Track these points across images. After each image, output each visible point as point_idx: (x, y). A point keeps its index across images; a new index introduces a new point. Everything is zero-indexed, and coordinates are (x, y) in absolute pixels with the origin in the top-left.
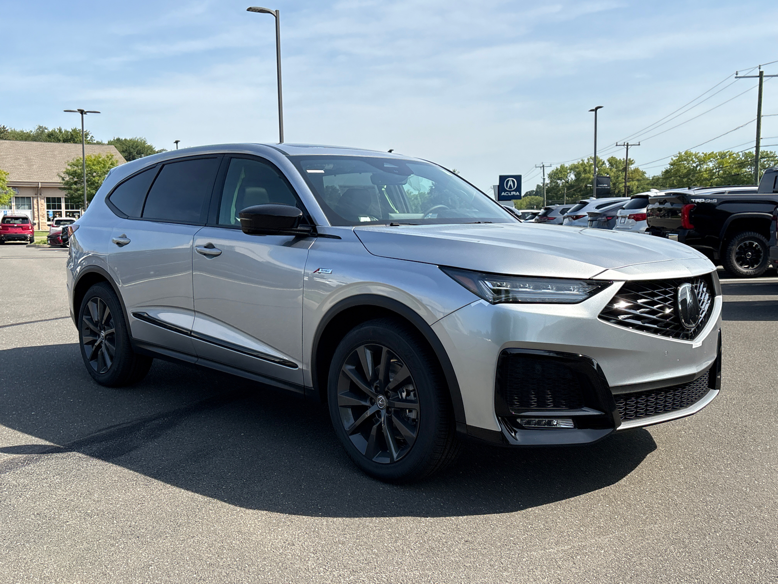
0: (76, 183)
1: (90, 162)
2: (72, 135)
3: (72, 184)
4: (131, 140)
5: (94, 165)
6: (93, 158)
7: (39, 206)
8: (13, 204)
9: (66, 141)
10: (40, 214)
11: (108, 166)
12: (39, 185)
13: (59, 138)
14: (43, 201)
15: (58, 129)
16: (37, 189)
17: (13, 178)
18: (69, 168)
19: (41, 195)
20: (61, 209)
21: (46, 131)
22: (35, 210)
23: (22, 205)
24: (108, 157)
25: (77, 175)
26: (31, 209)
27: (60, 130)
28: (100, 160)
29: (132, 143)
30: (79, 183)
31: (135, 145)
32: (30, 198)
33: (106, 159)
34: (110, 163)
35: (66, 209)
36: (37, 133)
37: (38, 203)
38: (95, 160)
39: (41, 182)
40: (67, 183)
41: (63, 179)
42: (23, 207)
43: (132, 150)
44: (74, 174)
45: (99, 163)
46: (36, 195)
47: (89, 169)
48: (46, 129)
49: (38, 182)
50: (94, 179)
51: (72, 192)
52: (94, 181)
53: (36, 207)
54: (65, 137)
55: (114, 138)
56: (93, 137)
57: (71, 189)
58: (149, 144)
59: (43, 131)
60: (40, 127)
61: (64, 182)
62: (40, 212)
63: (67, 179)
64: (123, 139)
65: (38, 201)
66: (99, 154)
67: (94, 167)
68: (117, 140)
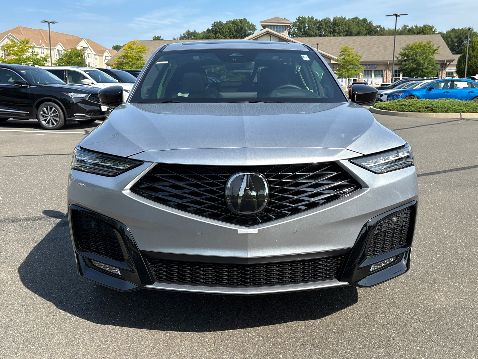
0: (405, 61)
1: (415, 47)
2: (423, 29)
3: (402, 61)
4: (462, 29)
5: (417, 48)
6: (418, 43)
7: (388, 75)
8: (373, 75)
9: (418, 33)
10: (387, 80)
11: (426, 49)
12: (388, 62)
13: (415, 32)
14: (390, 72)
15: (415, 26)
16: (387, 65)
17: (364, 59)
18: (402, 51)
19: (389, 68)
20: (400, 77)
21: (408, 28)
22: (385, 78)
23: (378, 75)
24: (427, 43)
25: (406, 55)
26: (382, 77)
27: (416, 26)
28: (422, 45)
29: (462, 31)
30: (408, 61)
31: (464, 32)
32: (383, 70)
33: (426, 44)
34: (428, 47)
35: (403, 77)
36: (403, 29)
37: (387, 73)
38: (418, 45)
39: (390, 61)
40: (399, 61)
41: (398, 59)
42: (378, 76)
43: (462, 36)
44: (404, 55)
45: (421, 47)
46: (386, 68)
47: (414, 52)
48: (408, 26)
49: (388, 61)
50: (416, 58)
51: (402, 66)
52: (416, 59)
53: (385, 76)
54: (418, 31)
55: (451, 29)
56: (436, 29)
57: (401, 64)
58: (475, 31)
59: (406, 28)
60: (405, 26)
61: (398, 60)
62: (387, 79)
63: (400, 58)
64: (457, 29)
65: (387, 72)
66: (422, 41)
67: (417, 50)
68: (453, 30)
